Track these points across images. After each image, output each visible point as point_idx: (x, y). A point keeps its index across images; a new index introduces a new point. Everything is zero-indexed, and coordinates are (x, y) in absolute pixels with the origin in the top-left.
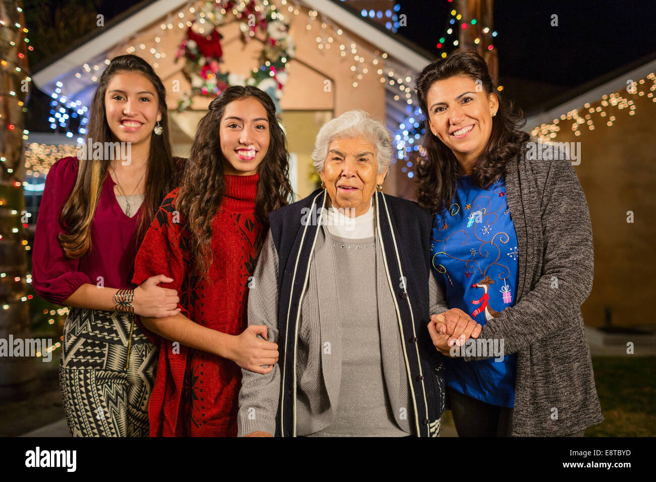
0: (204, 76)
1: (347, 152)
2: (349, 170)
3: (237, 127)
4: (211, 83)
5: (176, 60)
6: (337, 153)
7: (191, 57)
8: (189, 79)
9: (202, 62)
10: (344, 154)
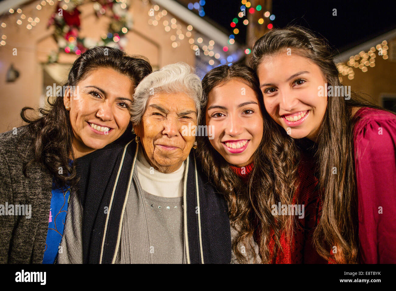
0: (67, 39)
1: (170, 108)
2: (172, 129)
3: (222, 115)
4: (72, 44)
5: (48, 27)
6: (159, 108)
7: (58, 25)
8: (56, 41)
9: (66, 29)
10: (166, 111)
